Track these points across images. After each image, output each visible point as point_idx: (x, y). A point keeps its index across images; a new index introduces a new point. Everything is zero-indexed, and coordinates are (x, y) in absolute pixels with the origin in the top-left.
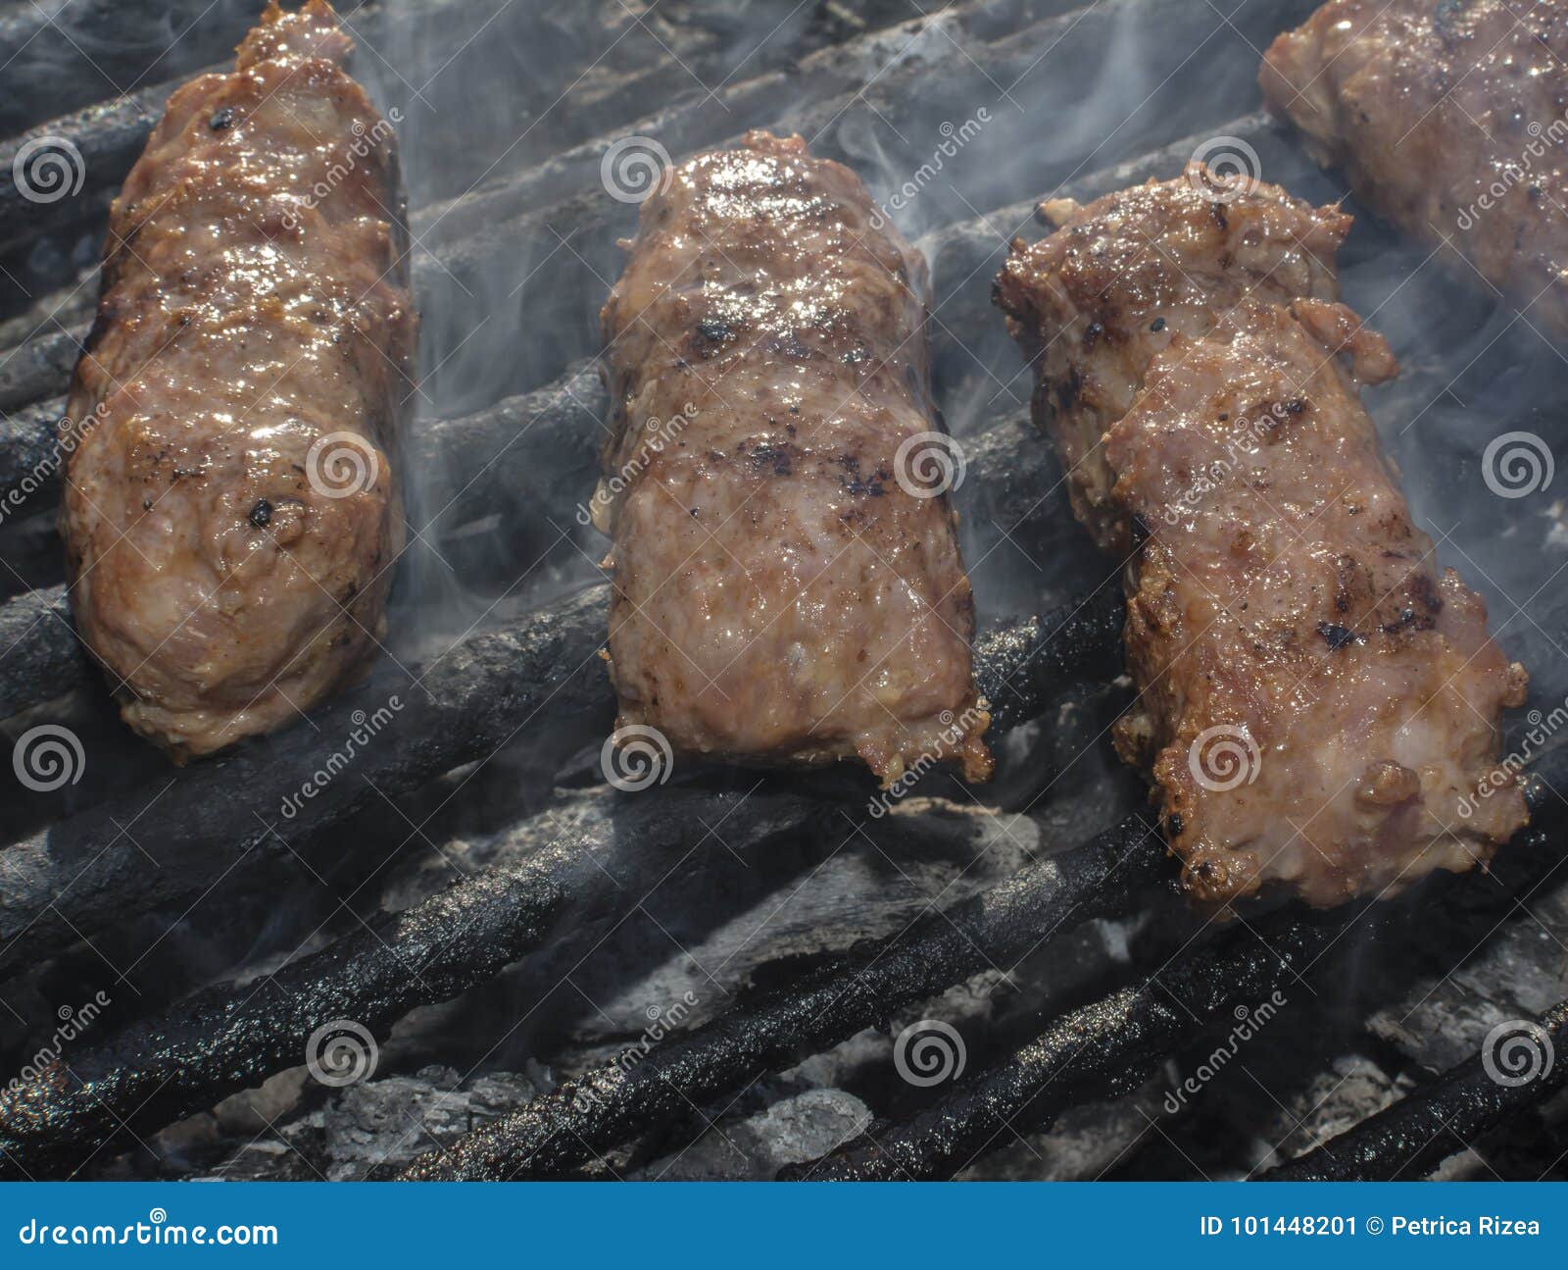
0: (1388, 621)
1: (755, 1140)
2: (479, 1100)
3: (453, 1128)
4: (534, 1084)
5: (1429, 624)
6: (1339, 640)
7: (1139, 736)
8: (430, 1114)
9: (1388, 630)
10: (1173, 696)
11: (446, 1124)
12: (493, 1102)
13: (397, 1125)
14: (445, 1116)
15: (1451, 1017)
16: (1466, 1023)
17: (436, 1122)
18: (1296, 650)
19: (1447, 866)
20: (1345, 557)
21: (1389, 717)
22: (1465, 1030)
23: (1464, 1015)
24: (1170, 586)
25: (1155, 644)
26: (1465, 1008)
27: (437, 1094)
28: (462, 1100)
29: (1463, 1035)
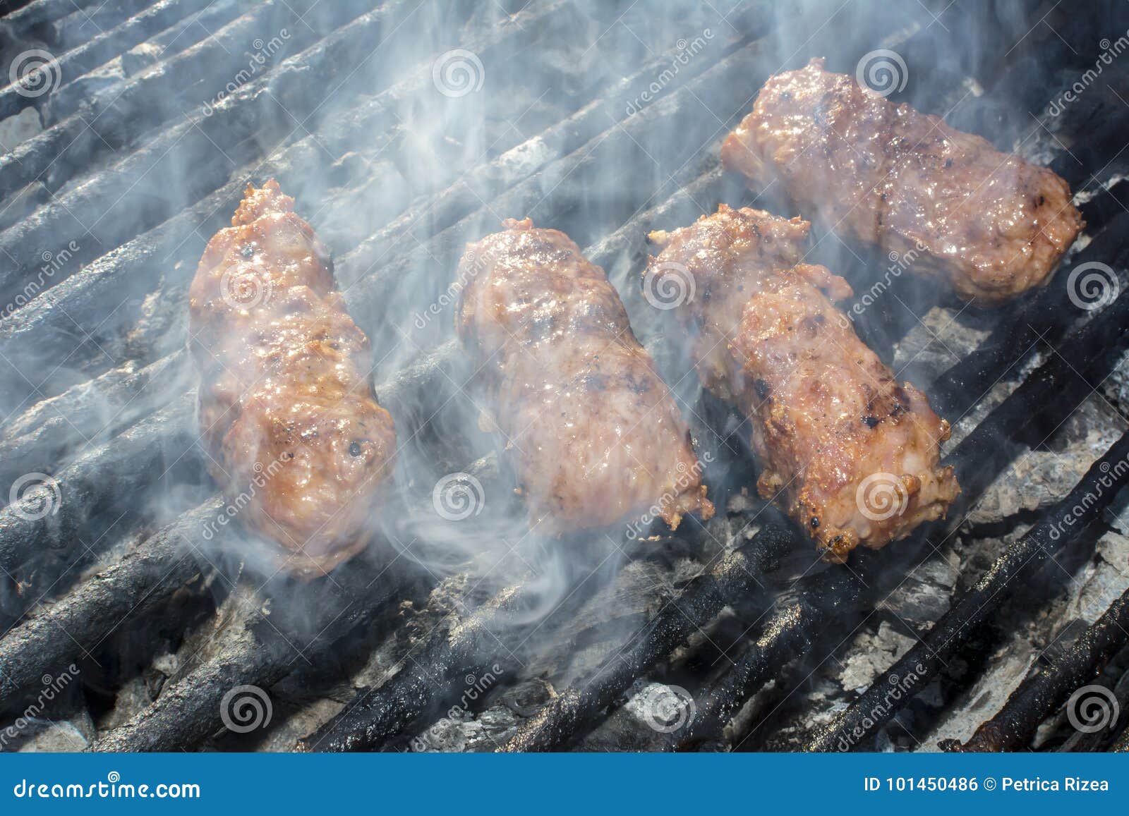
0: (891, 411)
1: (628, 713)
2: (484, 722)
3: (479, 739)
4: (511, 709)
5: (908, 409)
6: (873, 423)
7: (775, 486)
8: (467, 734)
9: (892, 415)
10: (798, 463)
11: (475, 737)
12: (493, 722)
13: (453, 743)
14: (473, 734)
15: (909, 594)
16: (917, 595)
17: (470, 738)
18: (855, 431)
19: (928, 518)
20: (863, 385)
21: (901, 455)
22: (918, 598)
23: (914, 592)
24: (786, 410)
25: (784, 439)
26: (914, 588)
27: (465, 724)
28: (478, 724)
29: (917, 601)
